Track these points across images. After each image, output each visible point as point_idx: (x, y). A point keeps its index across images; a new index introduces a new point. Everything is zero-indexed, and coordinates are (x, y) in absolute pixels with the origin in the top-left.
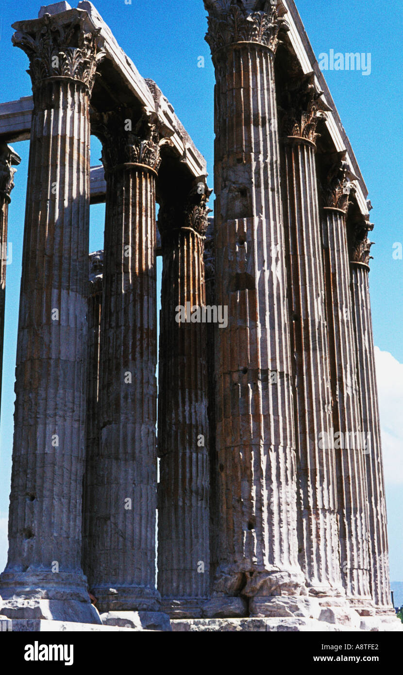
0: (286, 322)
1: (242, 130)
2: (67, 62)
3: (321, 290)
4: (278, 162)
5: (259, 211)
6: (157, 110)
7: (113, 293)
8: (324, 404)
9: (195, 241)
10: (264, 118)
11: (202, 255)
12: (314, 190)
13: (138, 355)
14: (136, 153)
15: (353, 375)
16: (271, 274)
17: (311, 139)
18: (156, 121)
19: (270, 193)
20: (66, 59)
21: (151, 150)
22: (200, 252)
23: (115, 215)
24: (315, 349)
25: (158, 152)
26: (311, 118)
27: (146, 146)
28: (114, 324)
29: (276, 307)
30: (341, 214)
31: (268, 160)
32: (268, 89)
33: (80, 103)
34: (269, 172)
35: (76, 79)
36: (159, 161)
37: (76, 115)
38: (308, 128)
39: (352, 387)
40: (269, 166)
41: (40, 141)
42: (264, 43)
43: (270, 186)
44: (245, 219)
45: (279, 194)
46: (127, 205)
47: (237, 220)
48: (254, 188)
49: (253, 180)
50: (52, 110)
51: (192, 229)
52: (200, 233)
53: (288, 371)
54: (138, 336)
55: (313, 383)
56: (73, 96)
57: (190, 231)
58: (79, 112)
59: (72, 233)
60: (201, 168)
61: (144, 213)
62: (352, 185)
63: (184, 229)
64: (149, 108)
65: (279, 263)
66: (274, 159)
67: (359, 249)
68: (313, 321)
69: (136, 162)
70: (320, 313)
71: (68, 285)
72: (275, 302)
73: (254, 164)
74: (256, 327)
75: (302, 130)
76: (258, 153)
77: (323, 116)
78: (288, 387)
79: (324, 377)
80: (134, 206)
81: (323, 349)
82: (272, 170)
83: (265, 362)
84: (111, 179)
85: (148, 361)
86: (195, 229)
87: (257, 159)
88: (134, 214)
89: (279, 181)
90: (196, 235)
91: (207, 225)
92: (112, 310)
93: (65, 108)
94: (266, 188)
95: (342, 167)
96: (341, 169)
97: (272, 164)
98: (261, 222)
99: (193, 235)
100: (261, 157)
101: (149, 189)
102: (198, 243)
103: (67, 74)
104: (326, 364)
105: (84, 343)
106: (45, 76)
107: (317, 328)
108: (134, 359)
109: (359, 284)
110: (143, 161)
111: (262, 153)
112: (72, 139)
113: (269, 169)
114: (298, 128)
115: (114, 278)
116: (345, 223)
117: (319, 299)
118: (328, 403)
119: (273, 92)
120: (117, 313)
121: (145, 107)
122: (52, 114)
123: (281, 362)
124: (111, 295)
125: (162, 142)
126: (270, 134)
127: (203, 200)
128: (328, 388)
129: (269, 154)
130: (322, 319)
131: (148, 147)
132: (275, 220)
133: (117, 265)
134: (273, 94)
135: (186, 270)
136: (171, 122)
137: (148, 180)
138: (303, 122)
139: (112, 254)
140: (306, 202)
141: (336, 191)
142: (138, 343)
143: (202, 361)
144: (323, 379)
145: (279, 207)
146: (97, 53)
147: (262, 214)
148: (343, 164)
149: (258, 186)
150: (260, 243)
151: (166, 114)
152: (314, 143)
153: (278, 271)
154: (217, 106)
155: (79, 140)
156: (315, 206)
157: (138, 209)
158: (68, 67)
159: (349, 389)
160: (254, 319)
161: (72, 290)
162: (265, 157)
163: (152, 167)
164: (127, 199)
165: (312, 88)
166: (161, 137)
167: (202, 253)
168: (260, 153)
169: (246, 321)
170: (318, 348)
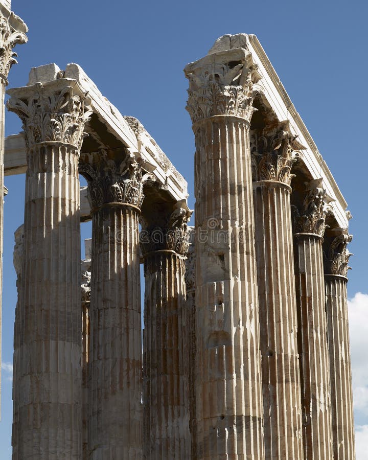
0: (259, 372)
1: (220, 199)
2: (58, 127)
3: (294, 325)
4: (253, 226)
5: (235, 274)
6: (140, 148)
7: (100, 327)
8: (295, 430)
9: (177, 263)
10: (240, 187)
11: (184, 275)
12: (289, 230)
13: (125, 385)
14: (120, 192)
15: (326, 392)
16: (245, 330)
17: (286, 181)
18: (139, 160)
19: (245, 256)
20: (57, 125)
21: (134, 189)
22: (181, 273)
23: (101, 252)
24: (287, 381)
25: (141, 189)
26: (286, 161)
27: (130, 186)
28: (102, 356)
29: (249, 360)
30: (317, 238)
31: (243, 226)
32: (244, 158)
33: (70, 165)
34: (244, 237)
35: (66, 143)
36: (142, 198)
37: (67, 176)
38: (284, 171)
39: (325, 404)
40: (244, 231)
41: (34, 203)
42: (240, 116)
43: (245, 250)
44: (223, 282)
45: (253, 256)
46: (113, 242)
47: (215, 283)
48: (230, 253)
49: (230, 246)
50: (45, 174)
51: (174, 252)
52: (181, 254)
53: (260, 415)
54: (125, 368)
55: (285, 411)
56: (64, 158)
57: (172, 253)
58: (70, 173)
59: (66, 289)
60: (182, 191)
61: (128, 250)
62: (329, 207)
63: (167, 252)
64: (132, 150)
65: (253, 320)
66: (249, 224)
67: (338, 262)
68: (286, 356)
69: (121, 201)
70: (293, 348)
71: (64, 336)
72: (249, 356)
73: (230, 229)
74: (232, 378)
75: (278, 173)
76: (234, 220)
77: (298, 155)
78: (260, 429)
79: (296, 406)
80: (119, 244)
81: (295, 381)
82: (247, 235)
83: (239, 408)
84: (97, 218)
85: (134, 389)
86: (177, 252)
87: (233, 225)
88: (119, 252)
89: (254, 243)
90: (178, 257)
91: (188, 246)
92: (100, 343)
93: (57, 171)
94: (242, 252)
95: (318, 194)
96: (317, 197)
97: (247, 229)
98: (236, 284)
99: (175, 257)
100: (237, 223)
101: (133, 226)
102: (179, 264)
103: (58, 139)
104: (297, 393)
105: (79, 387)
106: (38, 141)
107: (289, 361)
108: (121, 389)
109: (336, 296)
110: (127, 200)
111: (238, 219)
112: (64, 200)
113: (244, 234)
114: (274, 172)
115: (101, 313)
116: (321, 246)
117: (292, 334)
118: (299, 428)
119: (248, 160)
120: (105, 346)
121: (128, 149)
122: (46, 177)
123: (254, 408)
124: (99, 329)
125: (145, 178)
126: (245, 201)
127: (184, 222)
128: (299, 415)
129: (244, 221)
130: (294, 353)
131: (131, 186)
132: (249, 281)
133: (103, 301)
134: (248, 162)
135: (168, 291)
136: (152, 155)
137: (132, 217)
138: (278, 166)
139: (99, 290)
140: (280, 242)
141: (312, 217)
142: (125, 374)
143: (184, 379)
144: (294, 408)
145: (253, 268)
146: (84, 112)
147: (238, 277)
148: (319, 192)
149: (234, 251)
150: (236, 303)
151: (147, 150)
152: (289, 186)
153: (252, 328)
154: (198, 174)
155: (70, 201)
156: (290, 245)
157: (122, 247)
158: (59, 132)
159: (322, 406)
160: (230, 372)
161: (68, 341)
162: (241, 224)
163: (135, 205)
164: (113, 238)
165: (287, 135)
166: (144, 173)
167: (183, 274)
168: (235, 220)
169: (223, 374)
170: (290, 380)
